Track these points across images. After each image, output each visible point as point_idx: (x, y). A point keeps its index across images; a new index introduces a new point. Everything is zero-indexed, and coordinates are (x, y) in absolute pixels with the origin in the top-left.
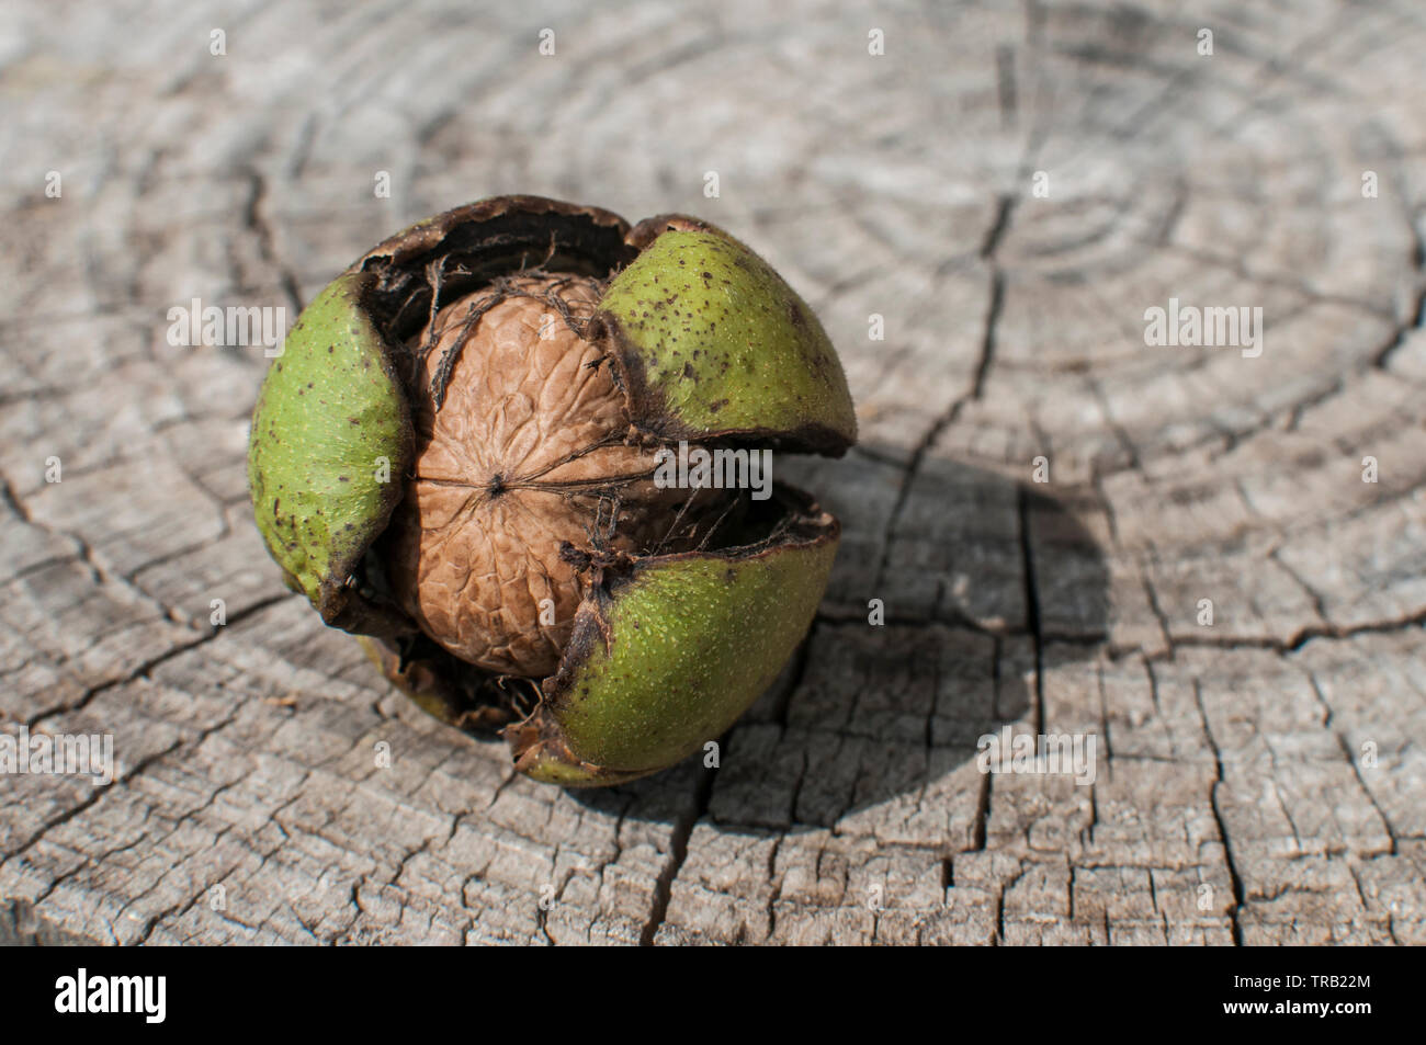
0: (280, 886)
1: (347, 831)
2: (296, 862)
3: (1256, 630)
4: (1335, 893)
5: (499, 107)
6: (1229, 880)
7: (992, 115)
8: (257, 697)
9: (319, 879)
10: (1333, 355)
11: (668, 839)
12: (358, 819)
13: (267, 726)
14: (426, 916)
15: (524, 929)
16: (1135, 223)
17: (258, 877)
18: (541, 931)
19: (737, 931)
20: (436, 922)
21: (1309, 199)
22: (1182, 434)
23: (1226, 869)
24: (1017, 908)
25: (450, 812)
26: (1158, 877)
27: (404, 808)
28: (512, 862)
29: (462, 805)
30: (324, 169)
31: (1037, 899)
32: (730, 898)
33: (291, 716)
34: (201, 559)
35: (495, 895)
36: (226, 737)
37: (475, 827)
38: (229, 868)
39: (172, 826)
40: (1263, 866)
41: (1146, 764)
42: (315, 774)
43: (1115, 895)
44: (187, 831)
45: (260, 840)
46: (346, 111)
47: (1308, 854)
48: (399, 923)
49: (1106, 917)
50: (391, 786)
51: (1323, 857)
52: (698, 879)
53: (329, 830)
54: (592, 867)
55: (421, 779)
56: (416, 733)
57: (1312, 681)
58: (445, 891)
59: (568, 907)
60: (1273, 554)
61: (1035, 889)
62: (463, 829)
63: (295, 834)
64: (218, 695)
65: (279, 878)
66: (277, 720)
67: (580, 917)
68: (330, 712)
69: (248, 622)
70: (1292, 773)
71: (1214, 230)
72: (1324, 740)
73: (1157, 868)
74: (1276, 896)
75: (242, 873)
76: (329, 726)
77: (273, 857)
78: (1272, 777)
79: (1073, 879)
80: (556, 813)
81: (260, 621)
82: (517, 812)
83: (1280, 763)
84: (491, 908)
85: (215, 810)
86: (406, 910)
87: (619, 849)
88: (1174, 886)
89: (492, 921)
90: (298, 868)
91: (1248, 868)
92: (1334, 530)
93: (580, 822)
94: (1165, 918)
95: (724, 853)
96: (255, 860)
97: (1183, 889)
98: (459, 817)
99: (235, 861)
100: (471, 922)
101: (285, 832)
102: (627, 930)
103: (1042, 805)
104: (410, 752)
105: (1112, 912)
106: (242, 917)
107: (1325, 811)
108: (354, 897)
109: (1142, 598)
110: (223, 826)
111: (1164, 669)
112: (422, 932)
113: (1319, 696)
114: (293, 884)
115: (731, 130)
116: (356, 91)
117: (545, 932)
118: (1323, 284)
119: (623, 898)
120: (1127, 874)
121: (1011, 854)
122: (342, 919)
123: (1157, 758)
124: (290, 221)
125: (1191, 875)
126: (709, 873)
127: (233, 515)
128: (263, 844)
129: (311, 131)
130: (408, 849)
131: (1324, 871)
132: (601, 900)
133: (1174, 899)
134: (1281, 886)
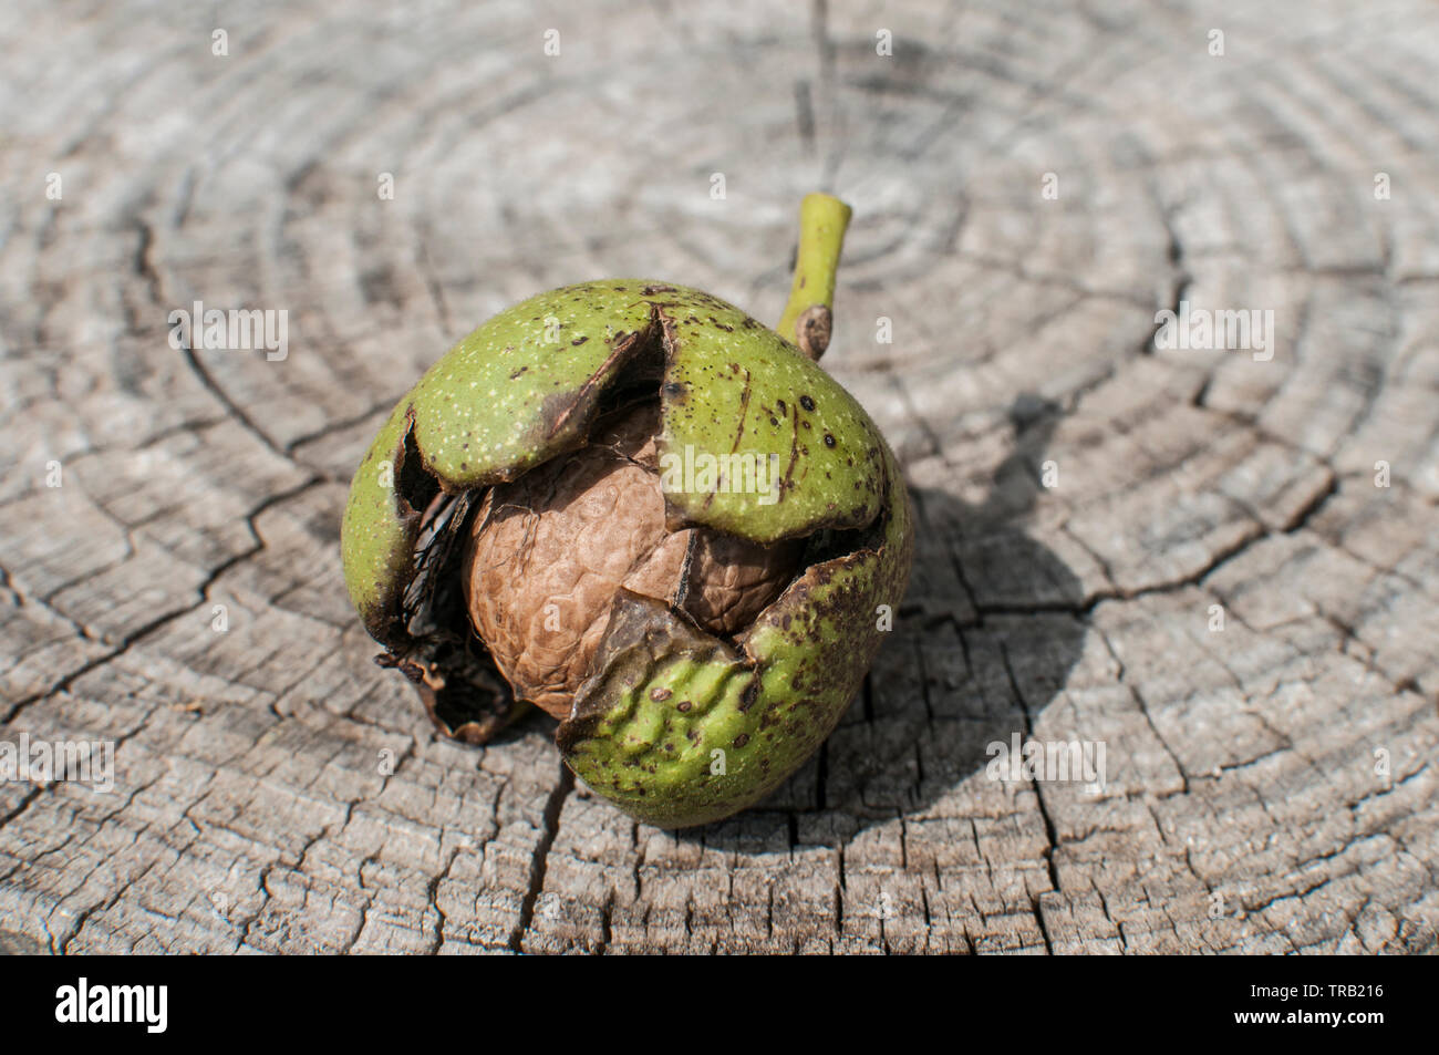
0: (195, 877)
1: (253, 823)
2: (208, 855)
3: (1054, 596)
4: (1137, 832)
5: (356, 155)
6: (1043, 825)
7: (794, 143)
8: (165, 704)
9: (230, 869)
10: (1105, 344)
11: (541, 815)
12: (262, 811)
13: (177, 730)
14: (328, 898)
15: (417, 905)
16: (924, 234)
17: (175, 870)
18: (431, 906)
19: (608, 896)
20: (338, 903)
21: (1075, 206)
22: (977, 422)
23: (1039, 815)
24: (856, 861)
25: (345, 801)
26: (981, 826)
27: (302, 799)
28: (403, 844)
29: (355, 794)
30: (204, 218)
31: (874, 852)
32: (599, 867)
33: (197, 720)
34: (108, 581)
35: (389, 875)
36: (140, 742)
37: (367, 814)
38: (148, 863)
39: (96, 827)
40: (1072, 810)
41: (963, 723)
42: (221, 772)
43: (942, 845)
44: (109, 831)
45: (175, 836)
46: (222, 164)
47: (1111, 798)
48: (304, 906)
49: (936, 865)
50: (290, 780)
51: (1125, 799)
52: (569, 850)
53: (237, 824)
54: (475, 845)
55: (317, 771)
56: (311, 730)
57: (1105, 640)
58: (343, 874)
59: (454, 882)
60: (1064, 527)
61: (871, 843)
62: (357, 816)
63: (206, 828)
64: (131, 705)
65: (194, 870)
66: (185, 725)
67: (467, 891)
68: (232, 715)
69: (154, 635)
70: (1093, 724)
71: (994, 238)
72: (1119, 693)
73: (979, 818)
74: (1085, 837)
75: (161, 868)
76: (232, 727)
77: (187, 852)
78: (1075, 729)
79: (904, 832)
80: (439, 796)
81: (167, 633)
82: (403, 798)
83: (1082, 715)
84: (386, 887)
85: (133, 810)
86: (310, 893)
87: (498, 826)
88: (995, 834)
89: (388, 899)
90: (210, 860)
91: (1058, 813)
92: (1116, 502)
93: (461, 804)
94: (988, 863)
95: (592, 825)
96: (172, 855)
97: (1003, 836)
98: (353, 804)
99: (154, 856)
100: (369, 900)
101: (197, 828)
102: (509, 902)
103: (873, 766)
104: (306, 748)
105: (941, 860)
106: (163, 909)
107: (1124, 758)
108: (263, 885)
109: (951, 573)
110: (141, 825)
111: (974, 635)
112: (325, 913)
113: (1112, 653)
114: (207, 875)
115: (562, 166)
116: (230, 147)
117: (436, 907)
118: (1092, 281)
119: (504, 871)
120: (953, 825)
121: (849, 812)
122: (252, 905)
123: (972, 718)
124: (176, 267)
125: (1009, 822)
126: (579, 844)
127: (137, 536)
128: (178, 839)
129: (191, 184)
130: (308, 837)
131: (1126, 812)
132: (485, 874)
133: (995, 845)
134: (1089, 828)
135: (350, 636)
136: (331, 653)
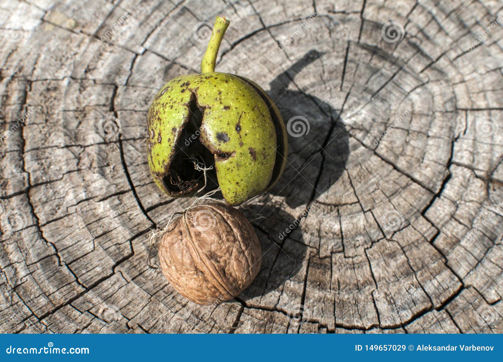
34: (86, 259)
64: (87, 315)
109: (332, 308)
127: (96, 242)
135: (152, 298)
136: (146, 306)
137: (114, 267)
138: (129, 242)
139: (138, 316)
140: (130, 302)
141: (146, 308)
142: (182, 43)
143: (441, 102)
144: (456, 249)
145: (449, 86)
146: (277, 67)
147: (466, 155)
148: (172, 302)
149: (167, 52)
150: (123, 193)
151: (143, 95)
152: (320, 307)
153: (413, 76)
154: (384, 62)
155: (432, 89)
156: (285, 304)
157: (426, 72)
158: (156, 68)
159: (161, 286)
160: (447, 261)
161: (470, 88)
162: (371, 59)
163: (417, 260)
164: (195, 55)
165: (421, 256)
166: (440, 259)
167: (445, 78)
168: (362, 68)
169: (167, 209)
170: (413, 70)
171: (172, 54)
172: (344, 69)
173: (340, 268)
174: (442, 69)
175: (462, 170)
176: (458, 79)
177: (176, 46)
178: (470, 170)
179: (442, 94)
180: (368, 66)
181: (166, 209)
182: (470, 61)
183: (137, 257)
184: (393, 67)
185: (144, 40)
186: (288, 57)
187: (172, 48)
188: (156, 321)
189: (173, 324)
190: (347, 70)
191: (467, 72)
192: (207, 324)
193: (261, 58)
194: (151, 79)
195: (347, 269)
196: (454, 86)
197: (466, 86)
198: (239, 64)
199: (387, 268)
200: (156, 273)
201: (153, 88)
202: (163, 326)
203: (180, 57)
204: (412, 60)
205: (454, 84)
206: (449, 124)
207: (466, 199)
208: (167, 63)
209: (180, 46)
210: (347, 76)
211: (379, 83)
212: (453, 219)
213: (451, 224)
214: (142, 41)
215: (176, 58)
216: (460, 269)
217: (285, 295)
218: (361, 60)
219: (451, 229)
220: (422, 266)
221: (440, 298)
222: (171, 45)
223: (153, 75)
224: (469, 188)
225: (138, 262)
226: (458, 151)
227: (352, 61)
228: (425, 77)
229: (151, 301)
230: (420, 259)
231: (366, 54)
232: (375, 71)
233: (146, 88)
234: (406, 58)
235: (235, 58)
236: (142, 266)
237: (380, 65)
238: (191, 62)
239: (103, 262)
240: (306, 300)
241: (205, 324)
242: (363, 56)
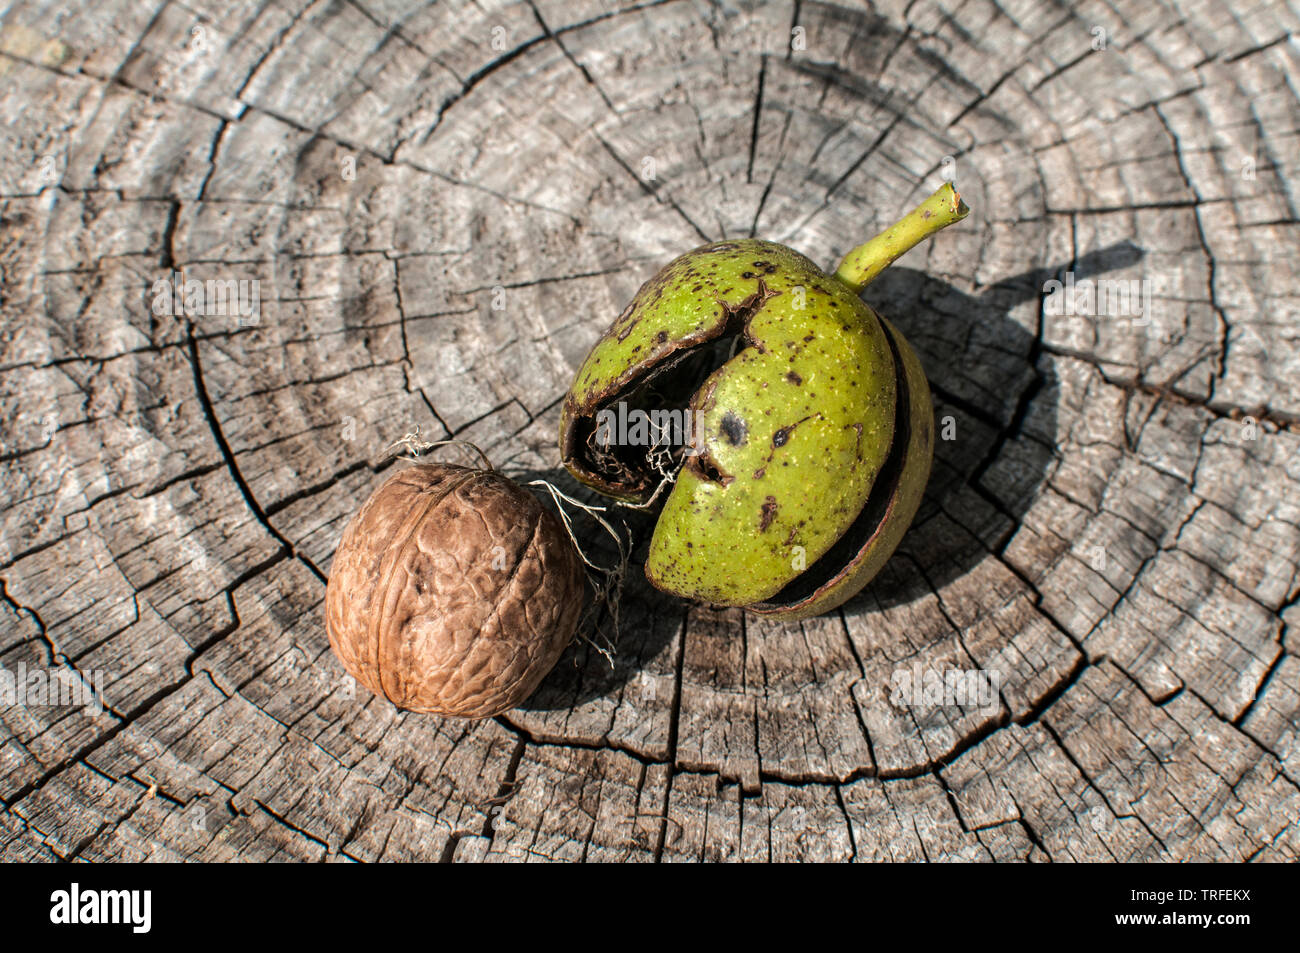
135: (291, 735)
136: (275, 753)
137: (189, 663)
138: (224, 597)
139: (257, 781)
140: (235, 746)
141: (276, 760)
142: (338, 85)
143: (1007, 196)
144: (1061, 566)
145: (1025, 154)
146: (583, 132)
147: (1077, 326)
148: (341, 741)
149: (301, 110)
150: (204, 471)
151: (246, 221)
152: (720, 733)
153: (932, 136)
154: (858, 103)
155: (982, 163)
156: (631, 730)
157: (964, 122)
158: (274, 153)
159: (313, 702)
160: (1039, 597)
161: (1080, 158)
162: (824, 97)
163: (964, 600)
164: (373, 112)
165: (974, 588)
166: (1020, 593)
167: (1015, 136)
168: (801, 123)
169: (319, 507)
170: (931, 121)
171: (314, 113)
172: (755, 127)
173: (766, 629)
174: (1005, 113)
175: (1068, 366)
176: (1047, 135)
177: (323, 93)
178: (1088, 365)
179: (1009, 177)
180: (816, 117)
181: (314, 507)
182: (1077, 89)
183: (248, 632)
184: (880, 115)
185: (241, 82)
186: (609, 105)
187: (314, 99)
188: (302, 790)
189: (345, 796)
190: (761, 130)
191: (1072, 119)
192: (434, 791)
193: (543, 111)
194: (263, 178)
195: (784, 630)
196: (1039, 155)
197: (1070, 152)
198: (487, 131)
199: (888, 625)
200: (298, 670)
201: (270, 203)
202: (320, 803)
203: (333, 119)
204: (927, 95)
205: (1037, 150)
206: (1030, 252)
207: (1083, 437)
208: (304, 138)
209: (335, 91)
210: (763, 145)
211: (845, 158)
212: (1050, 491)
213: (1046, 504)
214: (237, 87)
215: (325, 124)
216: (1073, 616)
217: (627, 706)
218: (799, 102)
219: (1046, 517)
220: (977, 613)
221: (1027, 693)
222: (312, 91)
223: (267, 170)
224: (1088, 411)
225: (250, 643)
226: (1057, 319)
227: (773, 106)
228: (962, 137)
229: (288, 740)
230: (970, 596)
231: (807, 86)
232: (834, 127)
233: (253, 202)
234: (911, 90)
235: (475, 114)
236: (262, 655)
237: (845, 111)
238: (363, 131)
239: (161, 649)
240: (681, 716)
241: (428, 791)
242: (803, 91)
